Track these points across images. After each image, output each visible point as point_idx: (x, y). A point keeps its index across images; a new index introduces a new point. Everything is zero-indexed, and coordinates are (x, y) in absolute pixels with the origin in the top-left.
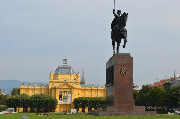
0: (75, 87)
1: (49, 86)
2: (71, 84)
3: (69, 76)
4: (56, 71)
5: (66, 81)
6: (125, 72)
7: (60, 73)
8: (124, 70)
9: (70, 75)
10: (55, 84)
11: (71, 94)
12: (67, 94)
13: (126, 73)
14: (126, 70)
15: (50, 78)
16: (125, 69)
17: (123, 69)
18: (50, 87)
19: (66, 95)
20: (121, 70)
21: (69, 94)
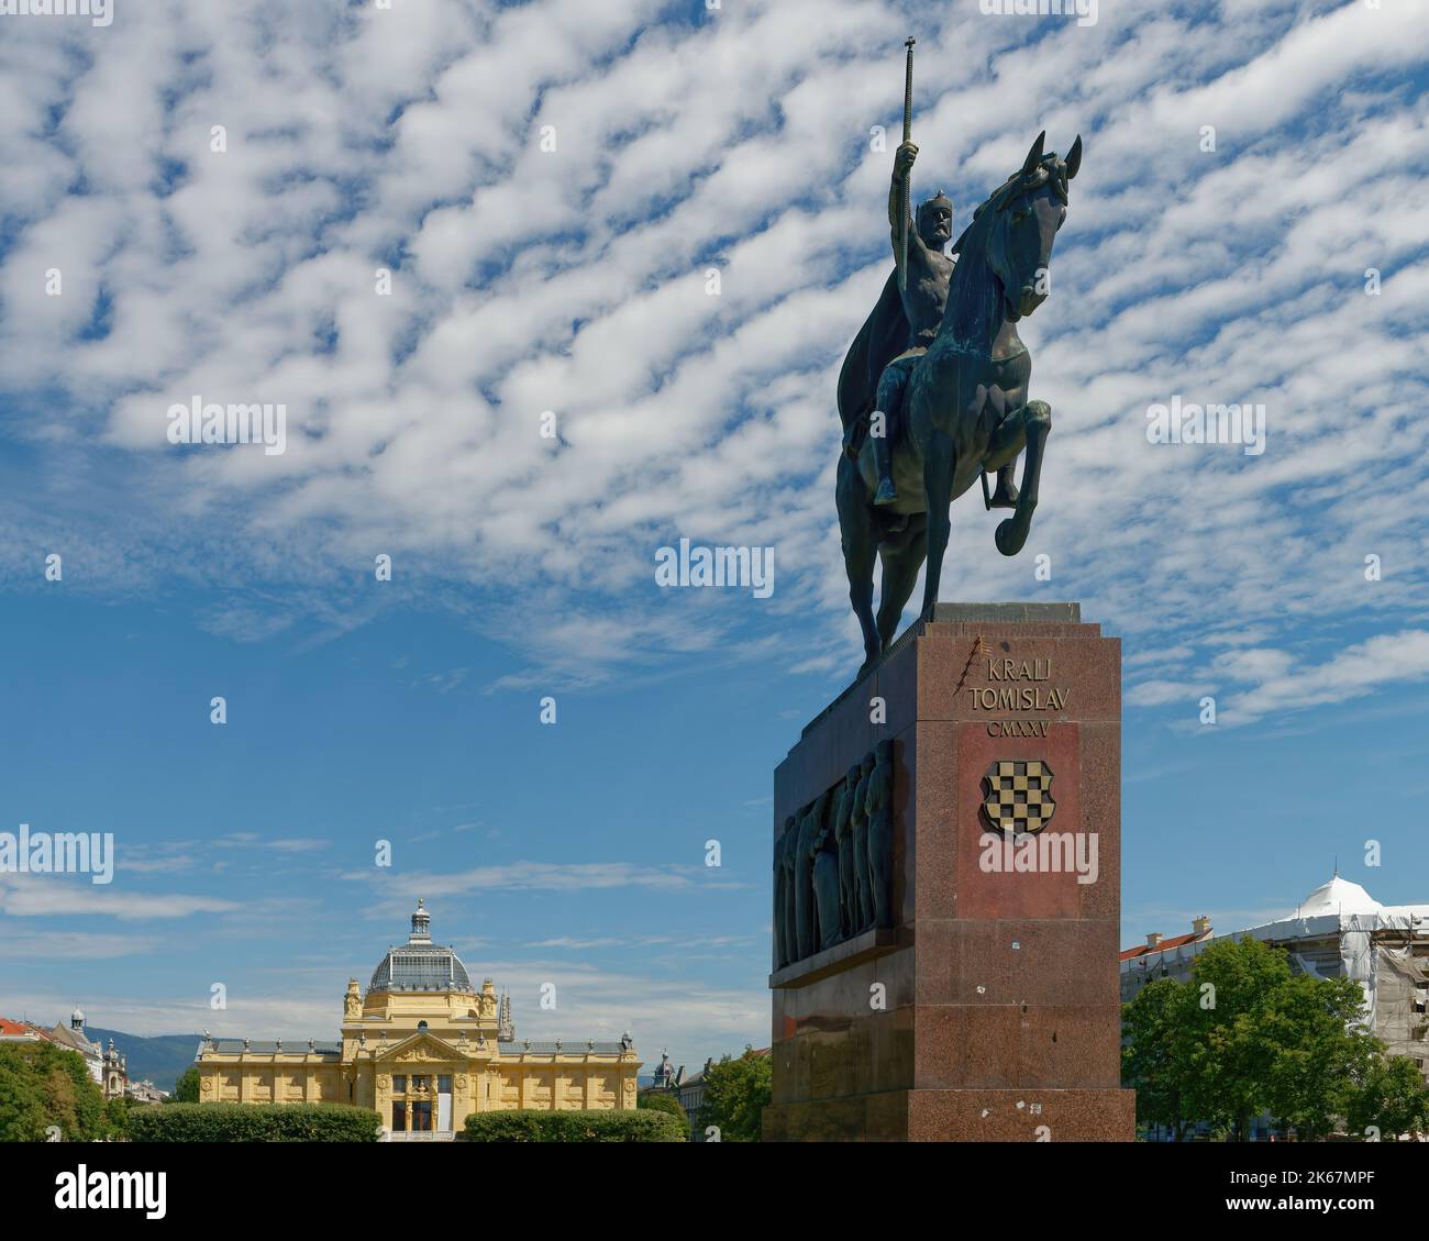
0: (471, 1055)
1: (340, 1055)
2: (451, 1042)
3: (441, 999)
4: (375, 979)
5: (423, 1024)
6: (1035, 796)
7: (394, 985)
8: (1021, 783)
9: (447, 996)
10: (371, 1044)
11: (449, 1090)
12: (433, 1090)
13: (1047, 809)
14: (1045, 781)
15: (347, 1010)
16: (1034, 769)
17: (1008, 769)
18: (348, 1058)
19: (424, 1097)
20: (996, 783)
21: (440, 1091)
